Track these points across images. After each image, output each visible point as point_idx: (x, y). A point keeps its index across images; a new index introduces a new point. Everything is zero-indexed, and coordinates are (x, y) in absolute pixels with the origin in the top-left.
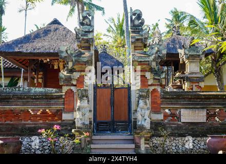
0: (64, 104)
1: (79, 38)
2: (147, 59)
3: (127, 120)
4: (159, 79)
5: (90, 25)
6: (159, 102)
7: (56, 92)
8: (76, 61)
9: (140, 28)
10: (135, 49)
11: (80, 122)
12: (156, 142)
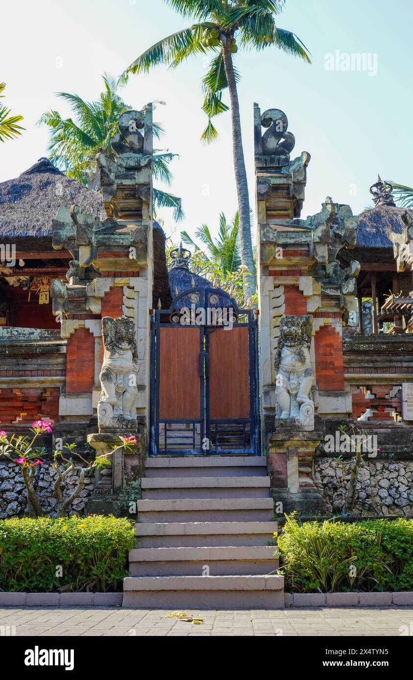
0: (64, 372)
1: (111, 184)
2: (303, 239)
3: (247, 416)
4: (337, 298)
5: (141, 151)
6: (339, 363)
7: (42, 338)
8: (100, 244)
9: (283, 157)
10: (269, 216)
11: (110, 413)
12: (331, 472)
